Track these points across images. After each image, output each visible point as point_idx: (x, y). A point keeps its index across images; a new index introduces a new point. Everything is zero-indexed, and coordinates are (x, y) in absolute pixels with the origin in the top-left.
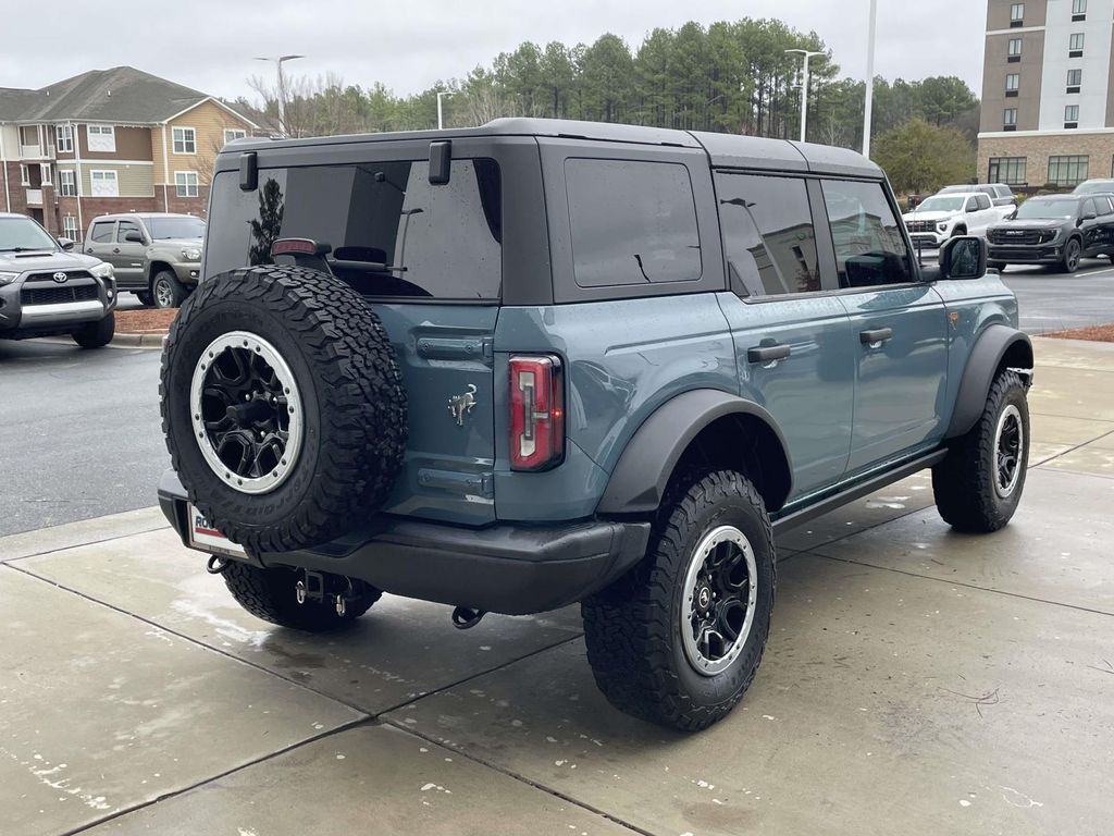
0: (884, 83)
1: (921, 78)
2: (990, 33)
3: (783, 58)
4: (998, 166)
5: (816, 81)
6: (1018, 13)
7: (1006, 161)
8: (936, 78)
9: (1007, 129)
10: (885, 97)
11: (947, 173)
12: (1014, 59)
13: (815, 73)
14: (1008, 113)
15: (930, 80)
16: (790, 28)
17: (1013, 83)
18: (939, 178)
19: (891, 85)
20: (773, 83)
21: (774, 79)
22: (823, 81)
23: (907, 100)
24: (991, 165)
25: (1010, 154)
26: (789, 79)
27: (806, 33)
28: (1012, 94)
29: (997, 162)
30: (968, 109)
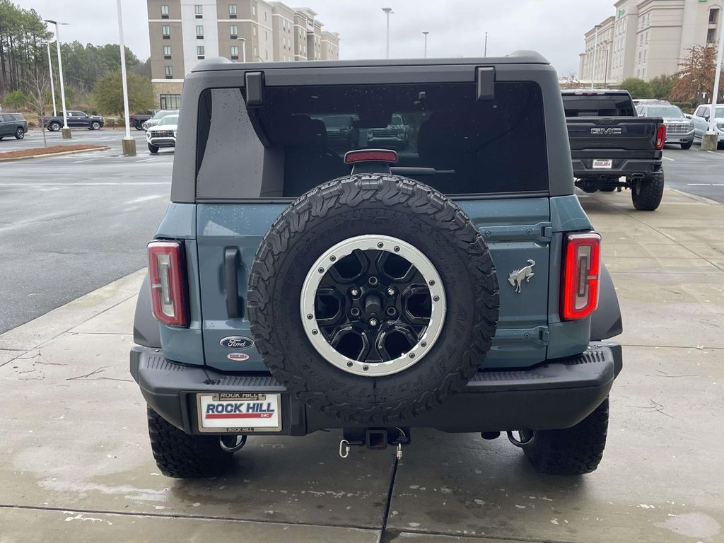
0: (81, 45)
1: (103, 44)
2: (150, 21)
3: (14, 25)
4: (165, 98)
5: (39, 41)
6: (165, 11)
7: (169, 96)
8: (112, 45)
9: (168, 77)
10: (82, 54)
11: (145, 102)
12: (167, 37)
13: (37, 35)
14: (167, 69)
15: (108, 46)
16: (16, 5)
17: (168, 52)
18: (140, 105)
19: (85, 47)
20: (9, 41)
21: (9, 38)
22: (44, 41)
23: (97, 57)
24: (161, 98)
25: (171, 92)
26: (20, 38)
27: (28, 9)
28: (168, 57)
29: (164, 96)
30: (134, 65)
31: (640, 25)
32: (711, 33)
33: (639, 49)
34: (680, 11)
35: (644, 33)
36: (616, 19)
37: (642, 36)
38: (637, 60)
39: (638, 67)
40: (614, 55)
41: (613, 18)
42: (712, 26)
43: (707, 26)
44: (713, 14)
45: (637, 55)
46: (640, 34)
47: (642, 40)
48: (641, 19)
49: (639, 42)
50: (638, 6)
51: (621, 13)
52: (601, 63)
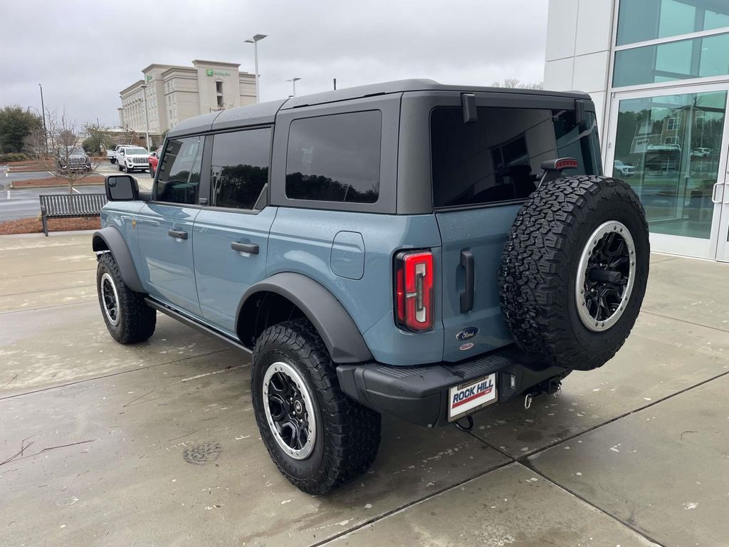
31: (166, 89)
32: (220, 99)
33: (169, 108)
34: (195, 81)
35: (171, 95)
36: (146, 83)
37: (169, 97)
38: (169, 116)
39: (170, 121)
40: (149, 111)
41: (143, 82)
42: (220, 95)
43: (216, 94)
44: (219, 85)
45: (168, 113)
46: (167, 96)
47: (170, 100)
48: (166, 85)
49: (168, 102)
50: (162, 74)
51: (149, 78)
52: (138, 116)
